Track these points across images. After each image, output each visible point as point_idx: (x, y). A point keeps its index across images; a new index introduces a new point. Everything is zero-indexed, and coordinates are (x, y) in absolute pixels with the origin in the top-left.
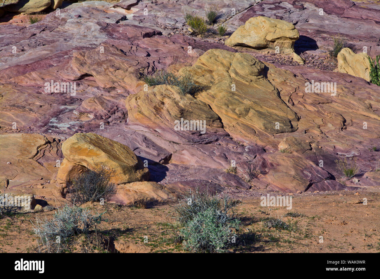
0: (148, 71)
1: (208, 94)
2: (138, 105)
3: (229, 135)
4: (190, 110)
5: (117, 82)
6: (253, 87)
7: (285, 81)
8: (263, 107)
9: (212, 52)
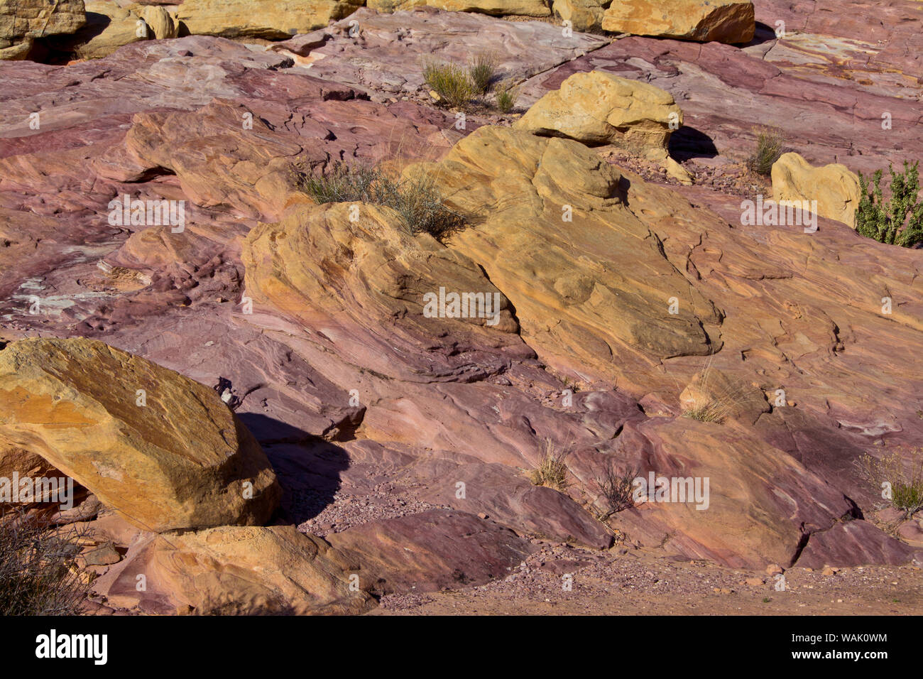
0: (324, 171)
1: (479, 235)
2: (276, 255)
3: (536, 357)
4: (428, 276)
5: (236, 193)
6: (596, 225)
7: (672, 215)
8: (630, 279)
9: (490, 131)
